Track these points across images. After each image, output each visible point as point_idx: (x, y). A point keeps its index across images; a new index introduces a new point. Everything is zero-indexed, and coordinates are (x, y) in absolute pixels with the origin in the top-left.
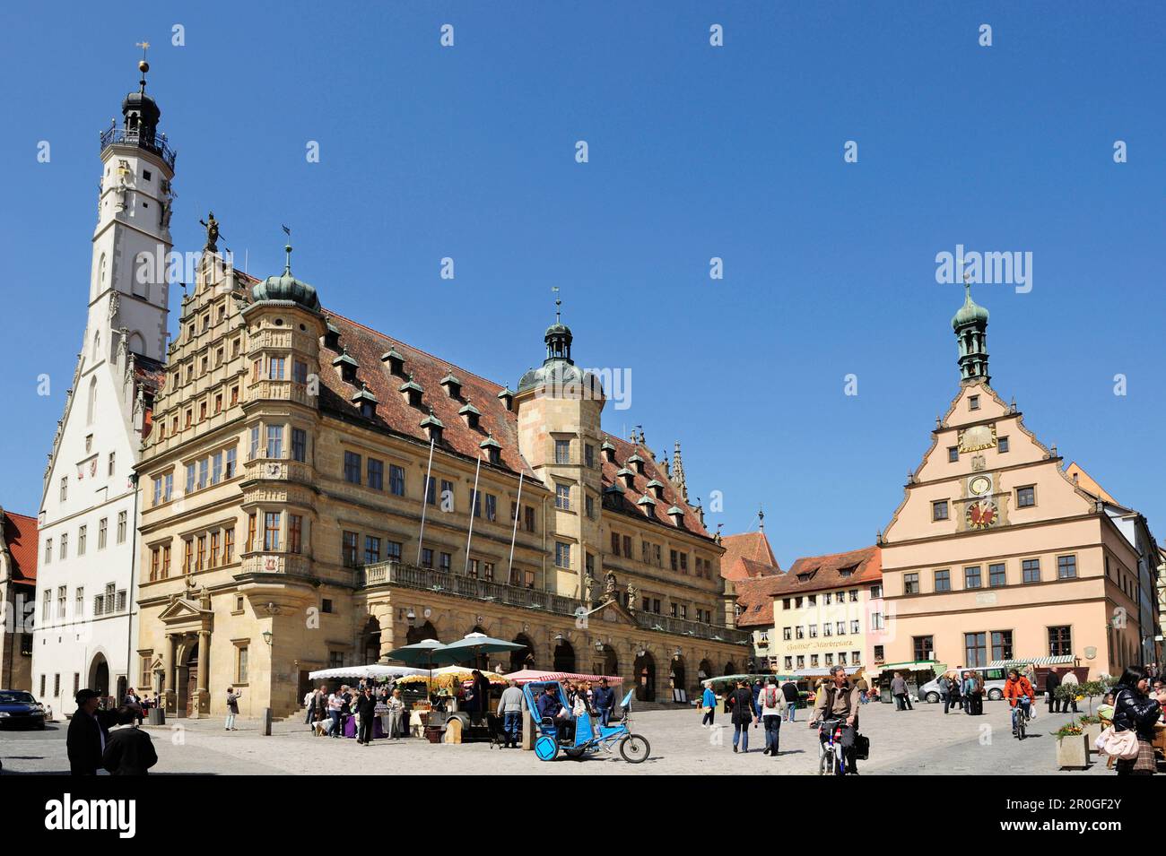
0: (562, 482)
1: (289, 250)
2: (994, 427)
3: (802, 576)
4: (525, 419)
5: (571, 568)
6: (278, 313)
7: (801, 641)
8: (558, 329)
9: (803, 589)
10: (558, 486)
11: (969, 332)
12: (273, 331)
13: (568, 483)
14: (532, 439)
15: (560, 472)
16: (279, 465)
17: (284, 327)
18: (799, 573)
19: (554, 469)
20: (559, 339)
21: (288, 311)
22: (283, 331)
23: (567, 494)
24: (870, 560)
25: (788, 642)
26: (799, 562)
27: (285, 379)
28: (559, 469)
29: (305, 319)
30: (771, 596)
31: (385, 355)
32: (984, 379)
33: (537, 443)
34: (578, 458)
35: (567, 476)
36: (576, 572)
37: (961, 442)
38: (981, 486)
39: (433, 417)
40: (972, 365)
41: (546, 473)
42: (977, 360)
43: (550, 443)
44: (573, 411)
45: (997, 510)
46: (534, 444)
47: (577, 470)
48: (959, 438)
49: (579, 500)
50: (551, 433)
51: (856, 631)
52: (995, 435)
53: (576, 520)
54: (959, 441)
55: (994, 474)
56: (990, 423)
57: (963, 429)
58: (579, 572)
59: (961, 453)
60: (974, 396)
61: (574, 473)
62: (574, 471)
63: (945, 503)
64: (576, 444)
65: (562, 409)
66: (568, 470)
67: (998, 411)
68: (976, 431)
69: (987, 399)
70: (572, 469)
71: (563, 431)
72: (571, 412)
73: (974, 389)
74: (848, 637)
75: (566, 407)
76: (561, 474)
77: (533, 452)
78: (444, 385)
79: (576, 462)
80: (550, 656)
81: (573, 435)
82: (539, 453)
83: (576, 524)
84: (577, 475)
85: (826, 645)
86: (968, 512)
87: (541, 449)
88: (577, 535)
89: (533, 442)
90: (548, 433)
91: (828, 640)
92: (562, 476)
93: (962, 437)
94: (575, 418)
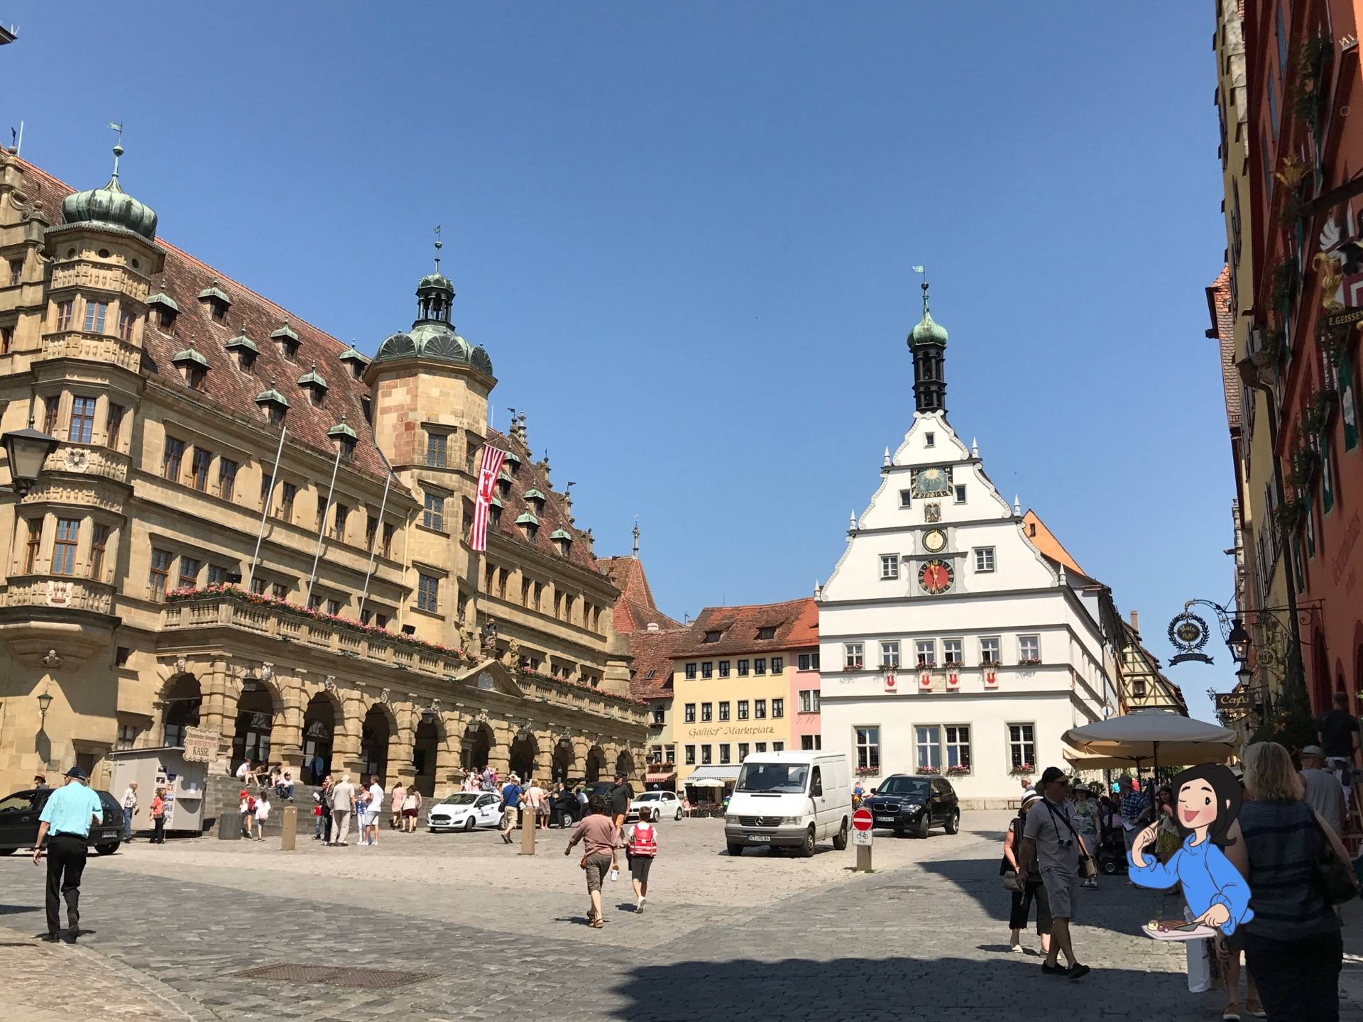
0: (433, 492)
1: (119, 153)
2: (951, 472)
3: (712, 634)
4: (387, 399)
5: (440, 611)
6: (105, 241)
7: (707, 725)
8: (437, 281)
9: (713, 652)
10: (428, 495)
11: (926, 354)
12: (95, 265)
13: (443, 494)
14: (394, 427)
15: (432, 477)
16: (87, 452)
17: (112, 260)
18: (707, 629)
19: (425, 473)
20: (438, 296)
21: (120, 241)
22: (109, 267)
23: (439, 509)
24: (797, 618)
25: (690, 726)
26: (707, 612)
27: (106, 333)
28: (431, 473)
29: (141, 253)
30: (670, 658)
31: (205, 293)
32: (940, 412)
33: (401, 435)
34: (458, 460)
35: (441, 484)
36: (443, 618)
37: (914, 485)
38: (935, 541)
39: (274, 391)
40: (928, 394)
41: (412, 477)
42: (934, 388)
43: (421, 437)
44: (455, 396)
45: (953, 573)
46: (397, 436)
47: (455, 477)
48: (912, 480)
49: (455, 519)
50: (424, 425)
51: (779, 713)
52: (952, 481)
53: (448, 545)
54: (912, 484)
55: (950, 529)
56: (947, 467)
57: (916, 469)
58: (447, 619)
59: (914, 498)
60: (929, 430)
61: (449, 480)
62: (451, 477)
63: (894, 559)
64: (455, 442)
65: (441, 392)
66: (444, 476)
67: (955, 453)
68: (932, 474)
69: (943, 436)
70: (448, 475)
71: (440, 423)
72: (451, 398)
73: (930, 422)
74: (769, 721)
75: (445, 390)
76: (433, 480)
77: (395, 446)
78: (276, 339)
79: (454, 466)
80: (410, 739)
81: (453, 429)
82: (405, 449)
83: (449, 551)
84: (454, 484)
85: (739, 731)
86: (920, 572)
87: (407, 443)
88: (448, 566)
89: (396, 433)
90: (419, 423)
91: (743, 724)
92: (434, 483)
93: (915, 480)
94: (457, 407)
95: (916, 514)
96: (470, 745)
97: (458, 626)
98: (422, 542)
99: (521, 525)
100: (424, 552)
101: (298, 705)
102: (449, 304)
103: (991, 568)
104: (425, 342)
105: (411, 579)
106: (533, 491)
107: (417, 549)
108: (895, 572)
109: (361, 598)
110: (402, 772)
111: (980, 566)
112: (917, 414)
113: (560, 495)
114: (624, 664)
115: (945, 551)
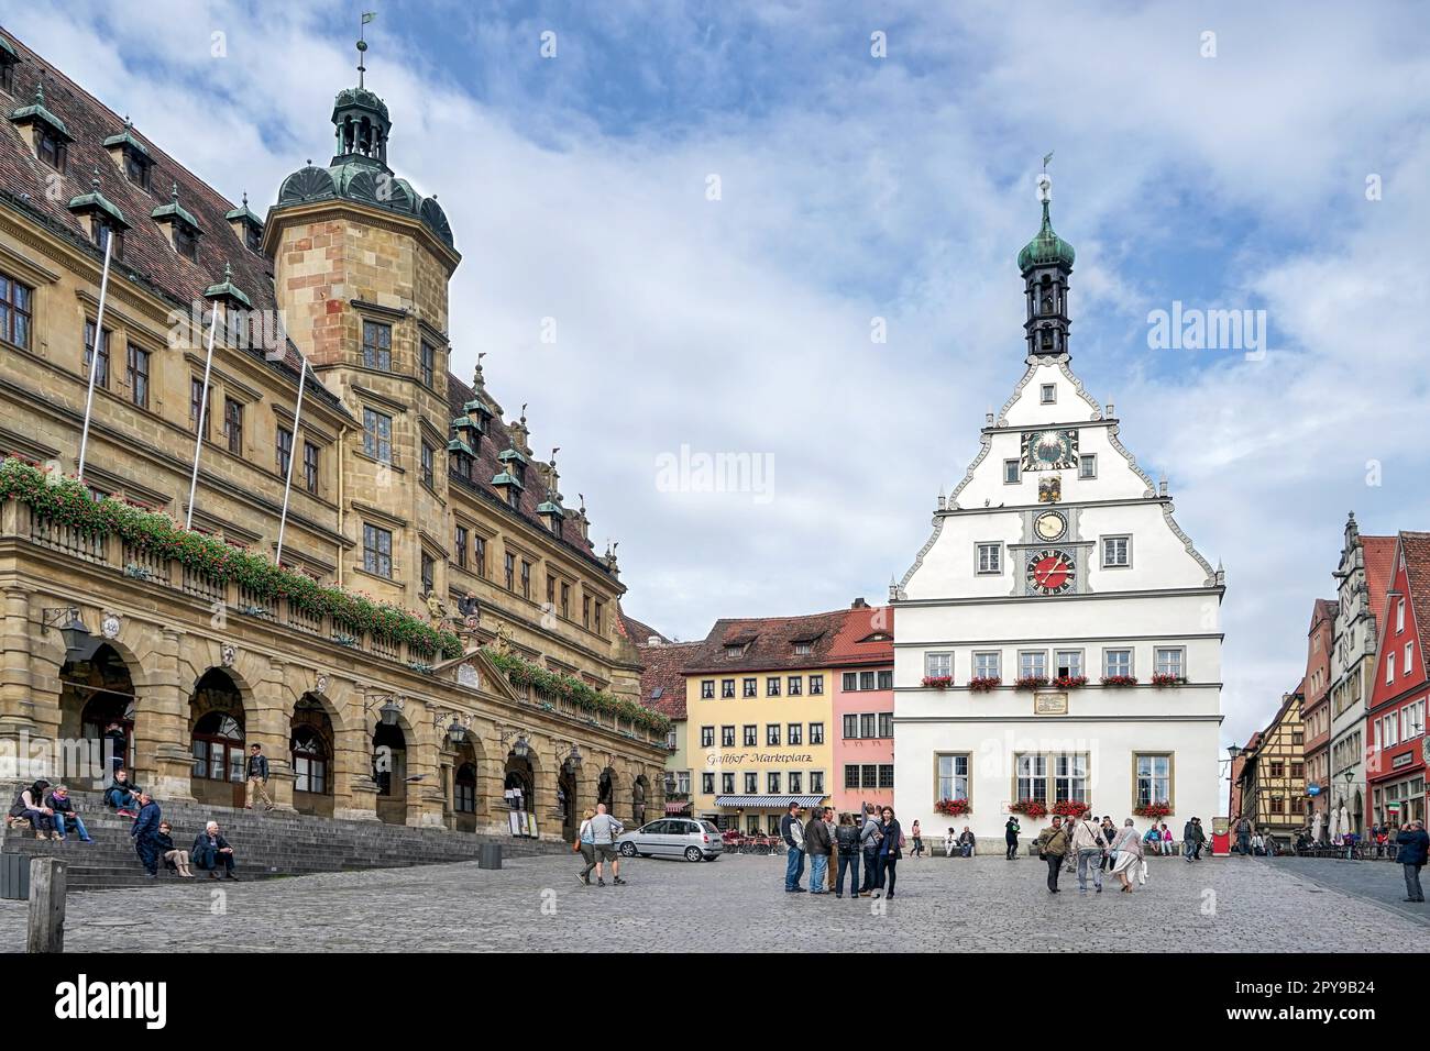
0: (376, 405)
2: (1076, 437)
3: (731, 648)
5: (397, 577)
7: (729, 751)
8: (363, 97)
9: (737, 669)
10: (369, 412)
11: (1047, 278)
13: (390, 410)
14: (311, 308)
15: (372, 384)
19: (361, 376)
20: (366, 120)
23: (385, 431)
24: (838, 632)
25: (708, 751)
28: (371, 378)
30: (684, 675)
32: (1064, 357)
33: (323, 319)
34: (409, 363)
35: (386, 394)
36: (403, 587)
37: (1026, 454)
38: (1051, 527)
39: (99, 196)
40: (1047, 331)
41: (343, 382)
42: (1054, 323)
43: (352, 324)
44: (399, 267)
45: (1074, 568)
46: (316, 321)
47: (407, 387)
48: (1023, 447)
49: (410, 448)
50: (354, 304)
51: (817, 740)
52: (1077, 450)
53: (403, 484)
54: (1023, 452)
55: (1072, 511)
56: (1069, 431)
57: (1030, 434)
58: (409, 588)
59: (1025, 470)
60: (1048, 381)
61: (401, 391)
62: (401, 387)
63: (995, 548)
64: (404, 335)
65: (378, 258)
66: (390, 384)
67: (1083, 412)
68: (1050, 439)
69: (1066, 390)
70: (396, 383)
71: (379, 304)
72: (394, 270)
73: (1049, 371)
74: (805, 748)
75: (384, 256)
76: (374, 388)
77: (315, 337)
78: (112, 147)
79: (405, 371)
80: (366, 745)
81: (401, 315)
82: (328, 340)
83: (405, 493)
84: (405, 397)
85: (769, 759)
86: (1030, 566)
87: (332, 332)
88: (406, 515)
89: (315, 317)
90: (348, 302)
91: (773, 751)
92: (377, 392)
93: (1027, 446)
94: (403, 284)
95: (1027, 491)
96: (451, 759)
97: (424, 597)
98: (364, 478)
99: (499, 486)
100: (367, 492)
101: (177, 682)
102: (382, 138)
103: (1123, 563)
104: (349, 179)
105: (353, 528)
106: (511, 451)
107: (357, 487)
108: (995, 566)
109: (277, 544)
110: (355, 789)
111: (1110, 560)
112: (1034, 359)
113: (544, 465)
114: (633, 674)
115: (1064, 539)
